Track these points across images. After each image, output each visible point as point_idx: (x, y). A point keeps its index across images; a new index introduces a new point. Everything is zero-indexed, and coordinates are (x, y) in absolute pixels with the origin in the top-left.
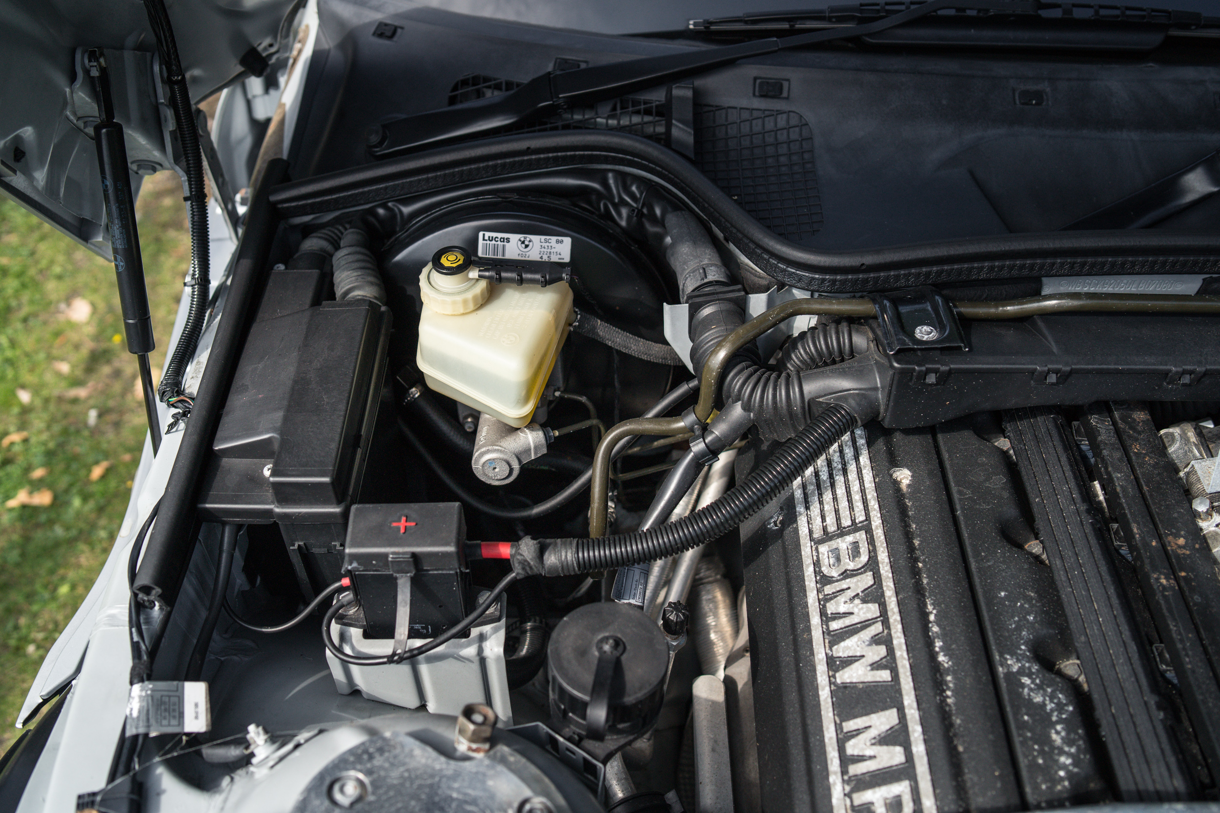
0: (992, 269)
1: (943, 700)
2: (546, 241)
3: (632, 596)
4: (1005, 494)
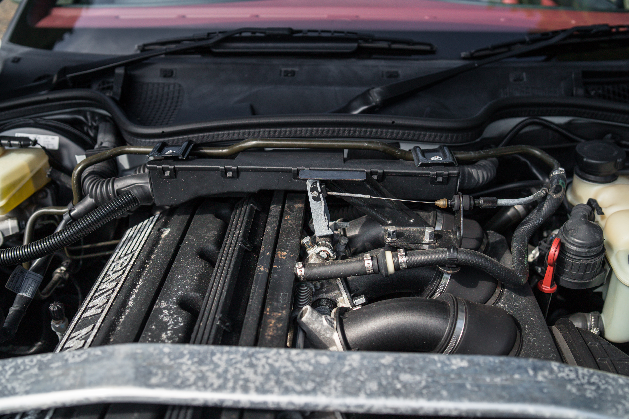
0: (229, 134)
1: (118, 320)
2: (47, 138)
3: (25, 292)
4: (212, 239)
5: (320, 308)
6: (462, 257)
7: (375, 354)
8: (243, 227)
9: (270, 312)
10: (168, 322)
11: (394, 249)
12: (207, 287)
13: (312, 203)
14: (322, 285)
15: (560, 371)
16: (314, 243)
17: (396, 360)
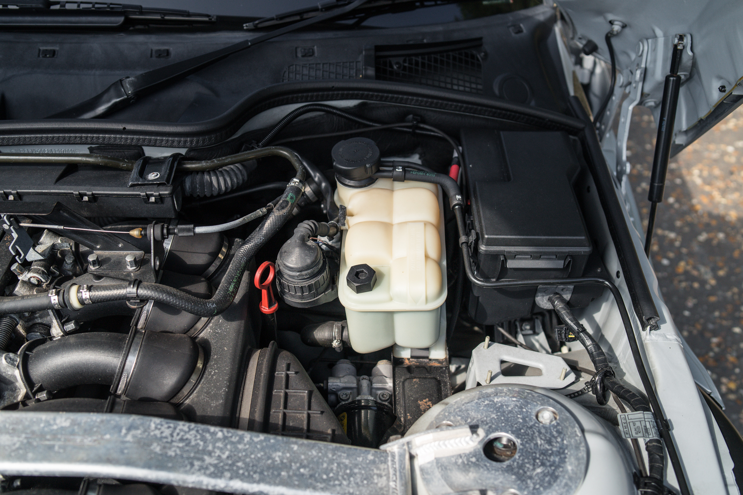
5: (32, 335)
6: (142, 293)
15: (156, 428)
16: (25, 268)
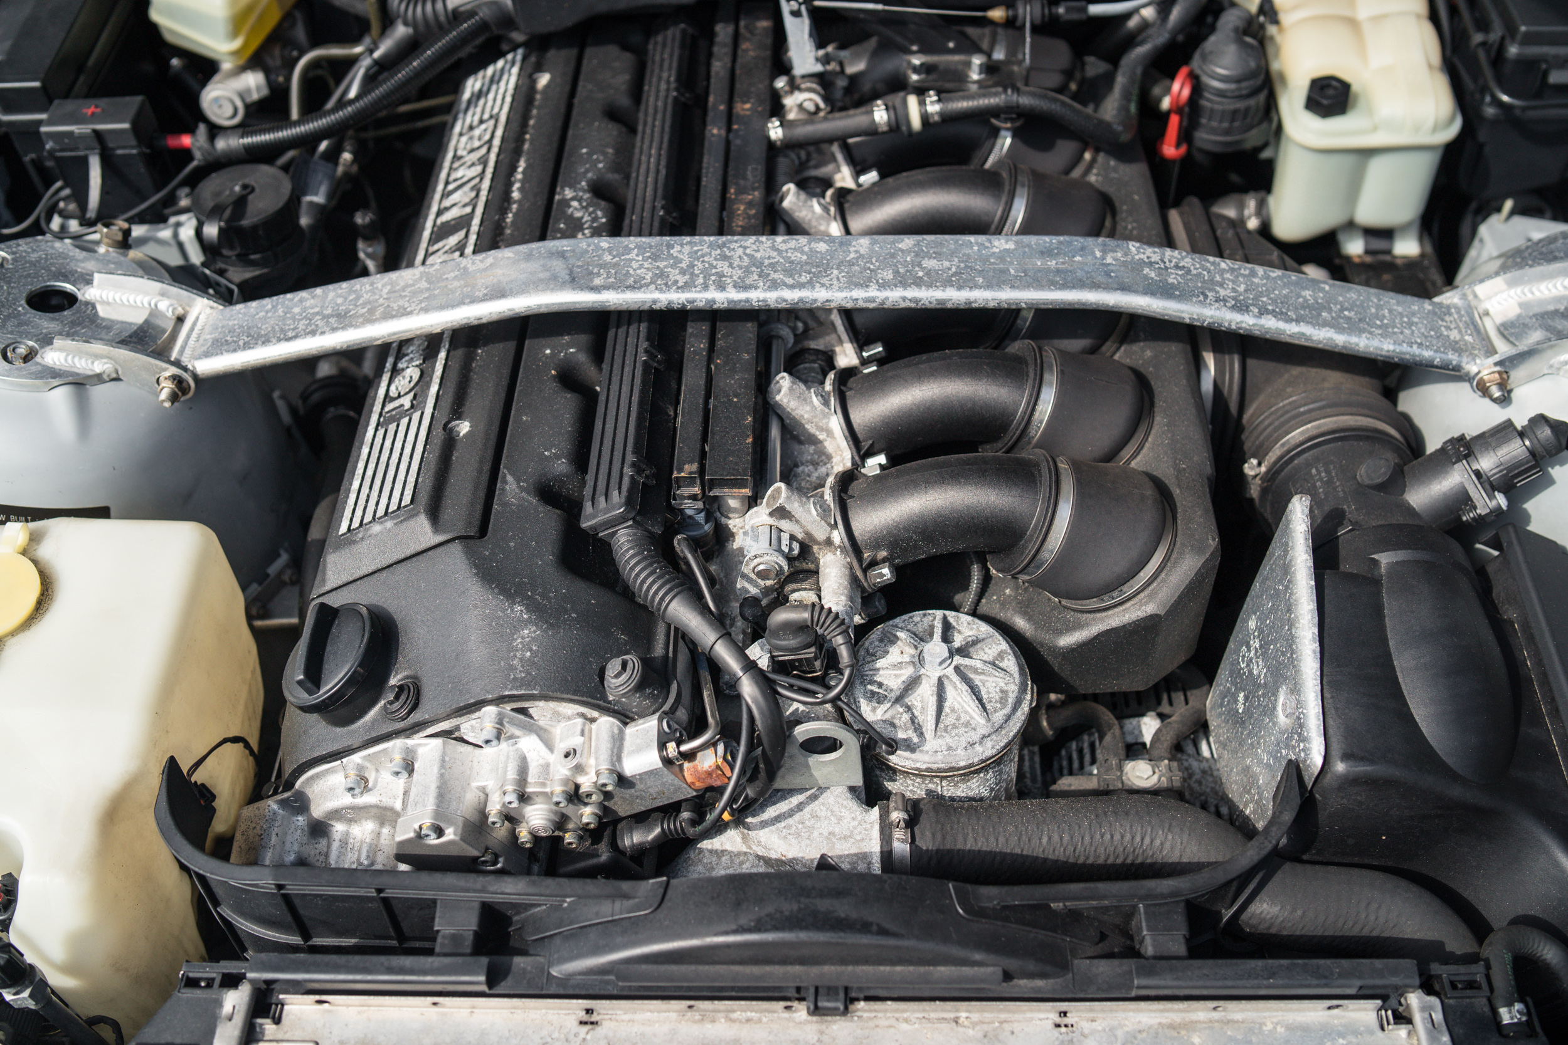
3: (314, 194)
4: (624, 87)
5: (810, 189)
6: (1025, 101)
7: (891, 238)
8: (675, 65)
9: (736, 194)
10: (582, 218)
11: (921, 91)
12: (630, 164)
13: (789, 22)
14: (809, 155)
15: (1139, 252)
16: (793, 87)
17: (918, 244)
